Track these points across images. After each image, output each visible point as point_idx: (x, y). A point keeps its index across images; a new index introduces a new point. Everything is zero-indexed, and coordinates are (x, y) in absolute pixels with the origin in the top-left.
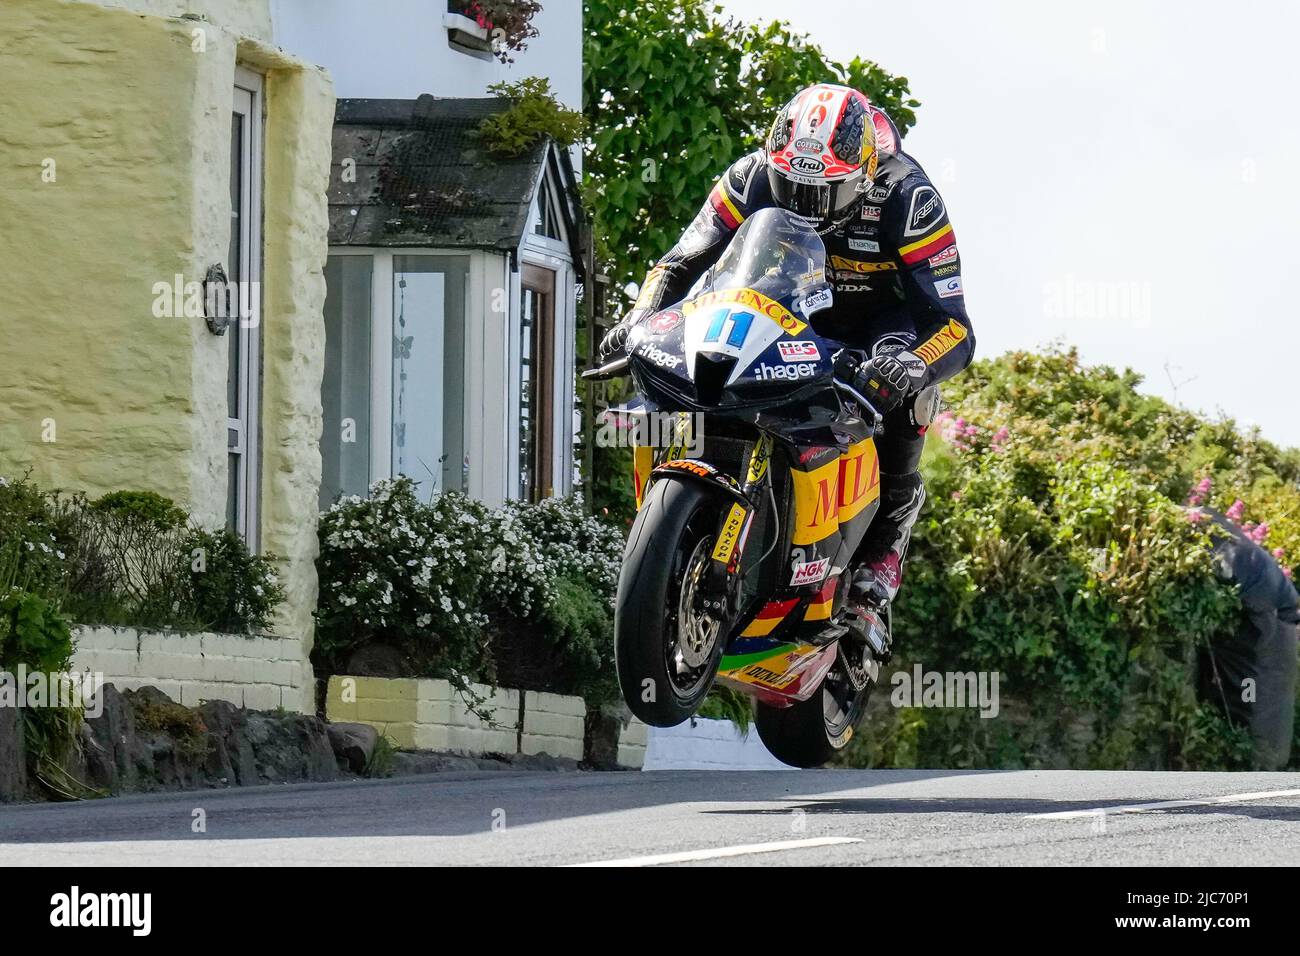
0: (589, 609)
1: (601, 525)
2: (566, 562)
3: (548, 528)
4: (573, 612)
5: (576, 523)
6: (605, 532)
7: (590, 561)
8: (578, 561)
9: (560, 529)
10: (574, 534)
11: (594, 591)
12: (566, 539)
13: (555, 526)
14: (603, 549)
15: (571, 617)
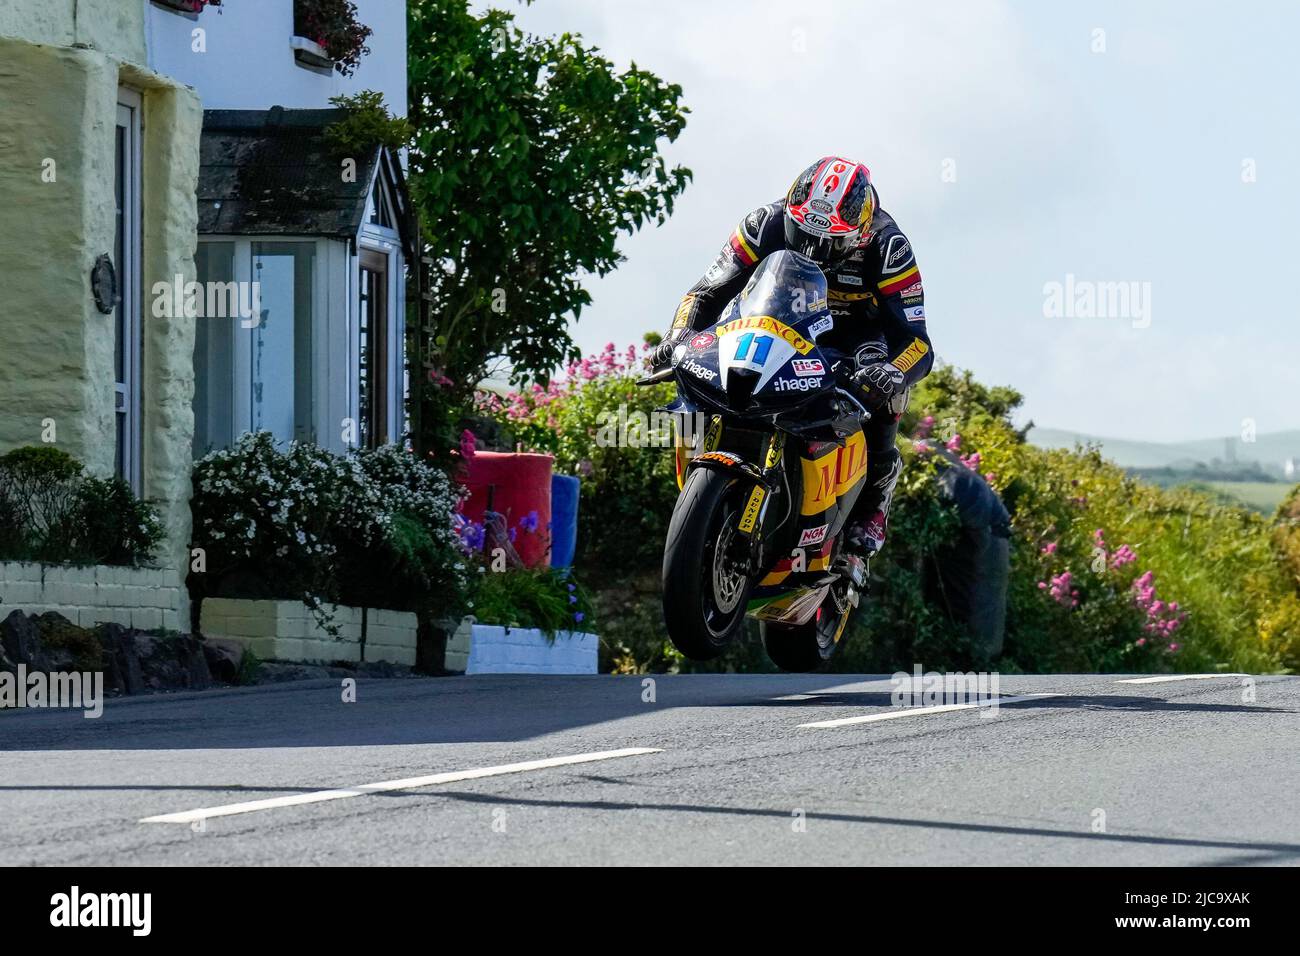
0: (421, 539)
1: (429, 468)
2: (400, 500)
3: (384, 471)
4: (407, 542)
5: (407, 465)
6: (431, 474)
7: (421, 500)
8: (410, 499)
9: (394, 472)
10: (405, 476)
11: (425, 525)
12: (399, 480)
13: (390, 470)
14: (430, 488)
15: (405, 546)
